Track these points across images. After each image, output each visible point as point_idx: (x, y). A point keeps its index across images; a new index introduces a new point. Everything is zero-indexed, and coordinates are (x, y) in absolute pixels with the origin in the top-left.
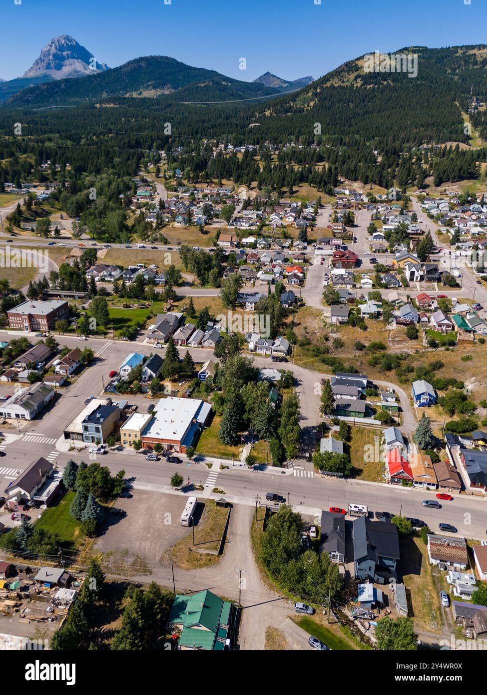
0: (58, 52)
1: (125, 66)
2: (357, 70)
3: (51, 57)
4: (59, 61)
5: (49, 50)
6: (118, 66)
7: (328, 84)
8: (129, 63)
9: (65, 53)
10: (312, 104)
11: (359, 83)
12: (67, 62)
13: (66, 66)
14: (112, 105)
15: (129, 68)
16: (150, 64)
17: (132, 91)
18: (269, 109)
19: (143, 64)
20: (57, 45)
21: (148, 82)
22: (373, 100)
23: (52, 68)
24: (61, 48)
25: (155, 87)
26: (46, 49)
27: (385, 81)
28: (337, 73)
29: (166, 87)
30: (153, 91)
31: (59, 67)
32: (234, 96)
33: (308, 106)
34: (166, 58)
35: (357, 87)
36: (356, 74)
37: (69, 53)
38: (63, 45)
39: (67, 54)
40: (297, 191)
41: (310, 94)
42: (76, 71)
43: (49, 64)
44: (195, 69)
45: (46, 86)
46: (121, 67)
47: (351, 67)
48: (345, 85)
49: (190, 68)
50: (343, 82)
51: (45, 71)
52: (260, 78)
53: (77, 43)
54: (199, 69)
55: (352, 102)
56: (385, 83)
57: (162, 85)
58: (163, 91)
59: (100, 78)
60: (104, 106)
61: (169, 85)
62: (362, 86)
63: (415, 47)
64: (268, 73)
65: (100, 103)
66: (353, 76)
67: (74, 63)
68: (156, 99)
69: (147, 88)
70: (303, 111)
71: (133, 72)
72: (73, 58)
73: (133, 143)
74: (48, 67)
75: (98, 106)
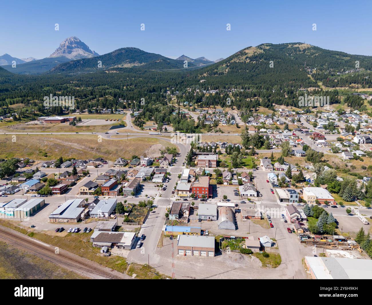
0: (70, 45)
1: (113, 52)
2: (246, 54)
3: (66, 47)
4: (70, 49)
5: (65, 44)
6: (110, 52)
7: (233, 61)
8: (116, 51)
9: (73, 46)
10: (227, 70)
11: (248, 61)
12: (74, 50)
13: (74, 52)
14: (115, 72)
15: (116, 53)
16: (127, 51)
17: (118, 64)
18: (205, 73)
19: (123, 51)
20: (69, 41)
21: (126, 60)
22: (258, 69)
23: (66, 53)
24: (71, 43)
25: (130, 63)
26: (62, 43)
27: (261, 59)
28: (236, 56)
29: (136, 62)
30: (129, 64)
31: (70, 52)
32: (174, 67)
33: (225, 71)
34: (135, 48)
35: (248, 62)
36: (246, 56)
37: (76, 45)
38: (72, 41)
39: (75, 46)
40: (258, 110)
41: (224, 66)
42: (79, 54)
43: (65, 51)
44: (150, 53)
45: (72, 62)
46: (112, 53)
47: (242, 53)
48: (241, 61)
49: (147, 53)
50: (240, 60)
51: (62, 54)
52: (179, 58)
53: (80, 41)
54: (152, 54)
55: (248, 70)
56: (261, 60)
57: (134, 62)
58: (134, 64)
59: (101, 58)
60: (110, 72)
61: (137, 62)
62: (250, 62)
63: (267, 44)
64: (183, 55)
65: (108, 70)
66: (244, 57)
67: (79, 51)
68: (131, 69)
69: (126, 62)
70: (224, 74)
71: (118, 55)
72: (78, 48)
73: (152, 90)
74: (64, 52)
75: (107, 72)
